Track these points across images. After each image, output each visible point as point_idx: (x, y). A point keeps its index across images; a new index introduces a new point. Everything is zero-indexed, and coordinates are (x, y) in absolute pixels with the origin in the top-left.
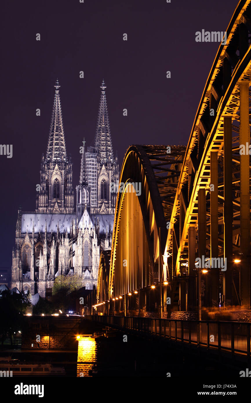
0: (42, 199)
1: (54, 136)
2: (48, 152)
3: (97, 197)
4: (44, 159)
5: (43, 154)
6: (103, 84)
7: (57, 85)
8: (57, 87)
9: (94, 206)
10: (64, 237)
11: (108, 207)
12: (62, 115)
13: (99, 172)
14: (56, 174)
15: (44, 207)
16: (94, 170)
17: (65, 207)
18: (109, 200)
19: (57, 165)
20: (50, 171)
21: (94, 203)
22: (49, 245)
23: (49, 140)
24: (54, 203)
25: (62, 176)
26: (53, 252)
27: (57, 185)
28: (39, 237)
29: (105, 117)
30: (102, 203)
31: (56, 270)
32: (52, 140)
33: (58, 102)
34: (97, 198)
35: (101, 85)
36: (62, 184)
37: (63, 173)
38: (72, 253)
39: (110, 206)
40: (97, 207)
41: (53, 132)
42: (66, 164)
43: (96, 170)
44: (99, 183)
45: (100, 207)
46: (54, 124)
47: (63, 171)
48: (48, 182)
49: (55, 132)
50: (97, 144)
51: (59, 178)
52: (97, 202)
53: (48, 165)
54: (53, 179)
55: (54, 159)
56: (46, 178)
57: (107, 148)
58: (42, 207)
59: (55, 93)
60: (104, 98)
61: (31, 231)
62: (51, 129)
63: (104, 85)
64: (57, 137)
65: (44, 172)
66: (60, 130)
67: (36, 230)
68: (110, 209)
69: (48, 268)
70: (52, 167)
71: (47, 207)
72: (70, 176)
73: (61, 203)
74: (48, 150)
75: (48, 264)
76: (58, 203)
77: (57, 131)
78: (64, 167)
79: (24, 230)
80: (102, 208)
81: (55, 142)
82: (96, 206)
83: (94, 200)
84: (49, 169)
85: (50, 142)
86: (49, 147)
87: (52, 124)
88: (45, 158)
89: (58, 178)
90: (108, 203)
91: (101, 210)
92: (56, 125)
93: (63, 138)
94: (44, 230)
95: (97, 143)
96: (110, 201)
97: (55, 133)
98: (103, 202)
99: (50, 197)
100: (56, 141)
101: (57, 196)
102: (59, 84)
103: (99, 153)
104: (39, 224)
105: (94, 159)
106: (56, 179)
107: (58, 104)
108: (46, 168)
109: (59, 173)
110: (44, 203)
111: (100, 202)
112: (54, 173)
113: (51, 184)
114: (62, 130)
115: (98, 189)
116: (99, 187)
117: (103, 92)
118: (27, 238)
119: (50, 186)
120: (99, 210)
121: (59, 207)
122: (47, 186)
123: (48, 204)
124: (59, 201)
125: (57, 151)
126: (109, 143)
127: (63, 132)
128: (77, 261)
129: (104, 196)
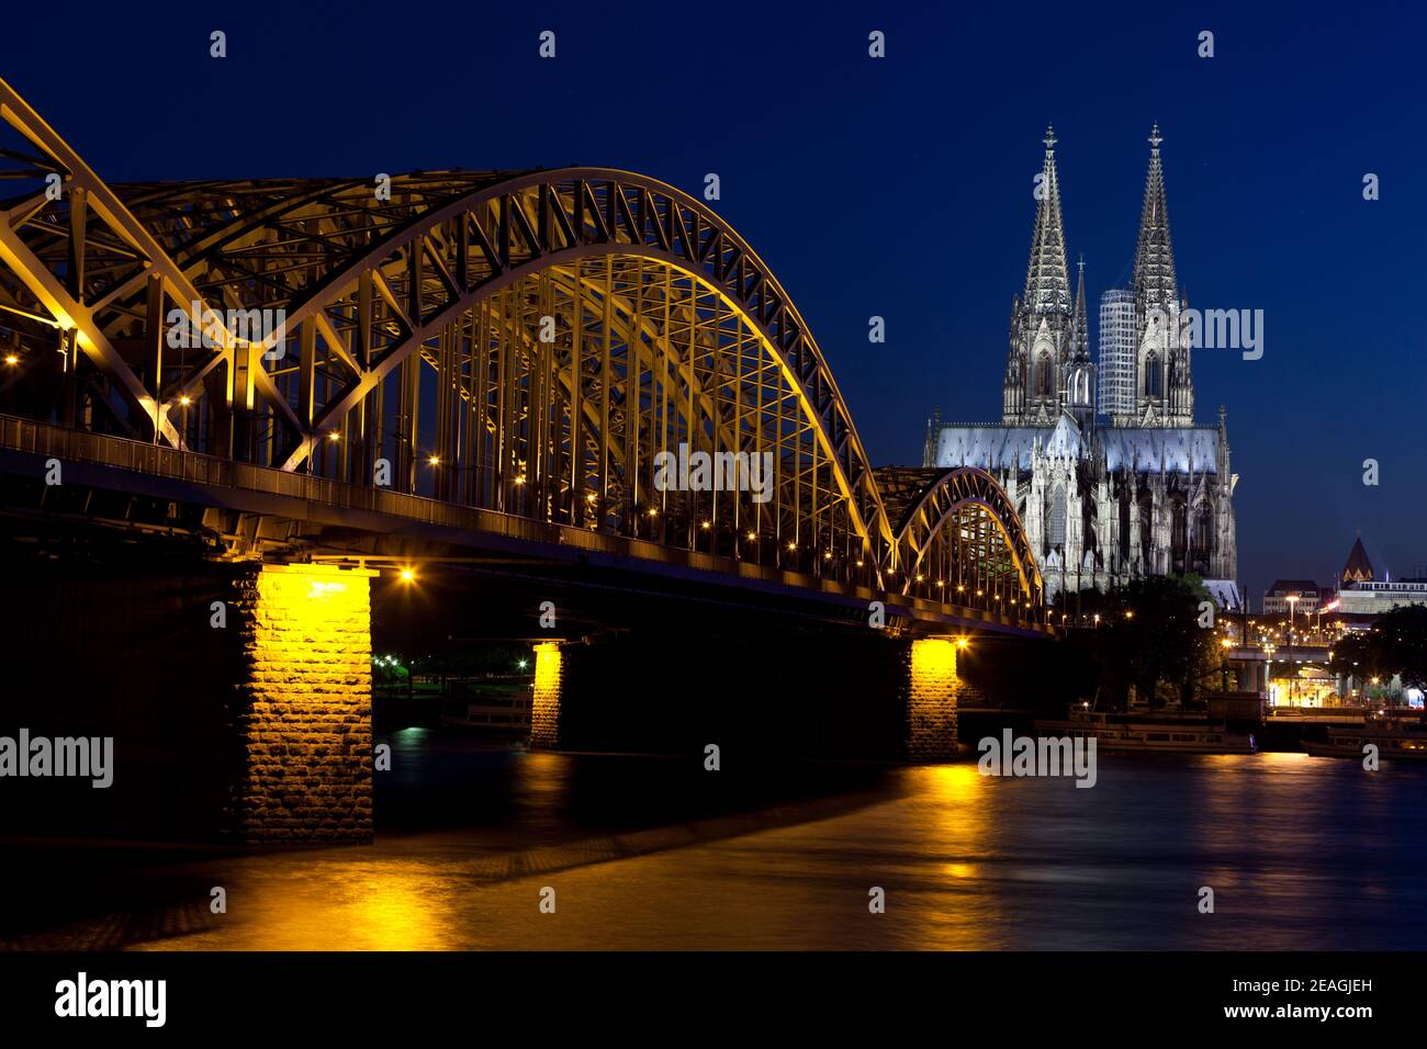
0: (1011, 396)
1: (1041, 255)
2: (1027, 291)
3: (1136, 391)
4: (1018, 307)
5: (1016, 295)
6: (1155, 132)
7: (1049, 137)
8: (1050, 142)
9: (1128, 411)
10: (1006, 477)
11: (1162, 415)
12: (1060, 205)
13: (1140, 334)
14: (1044, 339)
15: (1016, 413)
16: (1129, 330)
18: (1162, 398)
19: (1044, 320)
20: (1029, 332)
21: (1129, 405)
23: (1031, 263)
24: (1038, 406)
25: (1055, 345)
27: (1046, 365)
29: (1159, 209)
30: (1147, 406)
32: (1036, 263)
33: (1051, 176)
34: (1136, 394)
35: (1150, 135)
36: (1056, 363)
37: (1058, 337)
39: (1165, 412)
40: (1136, 414)
41: (1039, 244)
42: (1066, 317)
43: (1134, 330)
44: (1142, 360)
45: (1143, 414)
46: (1040, 227)
47: (1058, 333)
48: (1023, 358)
49: (1042, 244)
50: (1138, 271)
51: (1051, 350)
52: (1136, 403)
53: (1026, 320)
54: (1037, 350)
55: (1039, 306)
56: (1022, 349)
57: (1161, 280)
58: (1010, 414)
59: (1044, 156)
60: (1156, 164)
61: (958, 464)
62: (1035, 239)
63: (1157, 136)
64: (1047, 256)
65: (1016, 335)
66: (1056, 239)
67: (969, 464)
68: (1165, 419)
70: (1035, 323)
71: (1020, 414)
73: (1053, 405)
74: (1028, 286)
76: (1047, 405)
77: (1047, 244)
78: (1060, 323)
79: (941, 462)
80: (1147, 416)
81: (1042, 267)
82: (1133, 411)
83: (1129, 397)
84: (1027, 328)
85: (1032, 268)
86: (1030, 279)
87: (1037, 227)
88: (1021, 304)
89: (1048, 349)
90: (1161, 406)
91: (1145, 421)
92: (1045, 229)
93: (1062, 258)
94: (987, 464)
95: (1139, 268)
96: (1166, 401)
97: (1044, 247)
98: (1150, 402)
99: (1028, 392)
100: (1045, 266)
101: (1045, 389)
102: (1055, 137)
103: (1142, 290)
104: (977, 450)
105: (1129, 305)
106: (1044, 352)
107: (1051, 182)
108: (1021, 325)
109: (1049, 337)
110: (1015, 406)
111: (1143, 402)
112: (1039, 338)
113: (1031, 363)
114: (1061, 239)
115: (1137, 371)
116: (1142, 369)
117: (1156, 152)
119: (1028, 366)
120: (1139, 420)
121: (1050, 414)
122: (1023, 367)
123: (1024, 408)
124: (1049, 401)
125: (1047, 288)
126: (1167, 267)
127: (1062, 244)
129: (1152, 388)
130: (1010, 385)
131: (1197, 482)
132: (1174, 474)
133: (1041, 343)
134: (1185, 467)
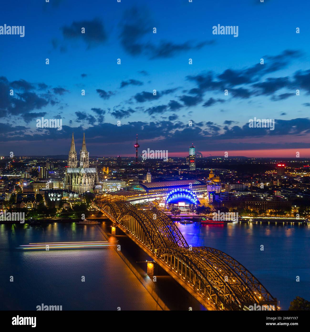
5: (70, 151)
12: (74, 141)
17: (75, 164)
22: (75, 177)
26: (76, 179)
27: (73, 159)
28: (71, 174)
29: (85, 141)
31: (77, 183)
32: (72, 147)
33: (73, 138)
38: (81, 179)
42: (75, 153)
51: (74, 157)
55: (72, 152)
56: (71, 157)
59: (72, 135)
60: (84, 137)
61: (70, 172)
65: (70, 155)
67: (71, 172)
69: (75, 183)
70: (72, 154)
72: (76, 156)
75: (75, 182)
79: (68, 172)
86: (71, 149)
92: (73, 143)
94: (73, 172)
97: (73, 146)
98: (84, 163)
101: (73, 161)
104: (71, 171)
118: (69, 174)
121: (74, 164)
122: (71, 159)
125: (73, 150)
126: (86, 148)
128: (83, 182)
129: (85, 161)
130: (70, 161)
131: (94, 174)
132: (92, 173)
133: (73, 156)
134: (93, 172)
